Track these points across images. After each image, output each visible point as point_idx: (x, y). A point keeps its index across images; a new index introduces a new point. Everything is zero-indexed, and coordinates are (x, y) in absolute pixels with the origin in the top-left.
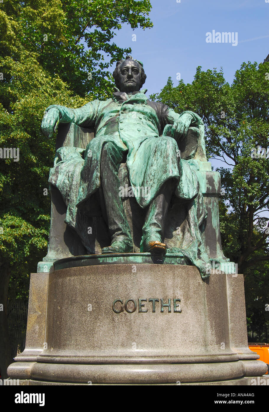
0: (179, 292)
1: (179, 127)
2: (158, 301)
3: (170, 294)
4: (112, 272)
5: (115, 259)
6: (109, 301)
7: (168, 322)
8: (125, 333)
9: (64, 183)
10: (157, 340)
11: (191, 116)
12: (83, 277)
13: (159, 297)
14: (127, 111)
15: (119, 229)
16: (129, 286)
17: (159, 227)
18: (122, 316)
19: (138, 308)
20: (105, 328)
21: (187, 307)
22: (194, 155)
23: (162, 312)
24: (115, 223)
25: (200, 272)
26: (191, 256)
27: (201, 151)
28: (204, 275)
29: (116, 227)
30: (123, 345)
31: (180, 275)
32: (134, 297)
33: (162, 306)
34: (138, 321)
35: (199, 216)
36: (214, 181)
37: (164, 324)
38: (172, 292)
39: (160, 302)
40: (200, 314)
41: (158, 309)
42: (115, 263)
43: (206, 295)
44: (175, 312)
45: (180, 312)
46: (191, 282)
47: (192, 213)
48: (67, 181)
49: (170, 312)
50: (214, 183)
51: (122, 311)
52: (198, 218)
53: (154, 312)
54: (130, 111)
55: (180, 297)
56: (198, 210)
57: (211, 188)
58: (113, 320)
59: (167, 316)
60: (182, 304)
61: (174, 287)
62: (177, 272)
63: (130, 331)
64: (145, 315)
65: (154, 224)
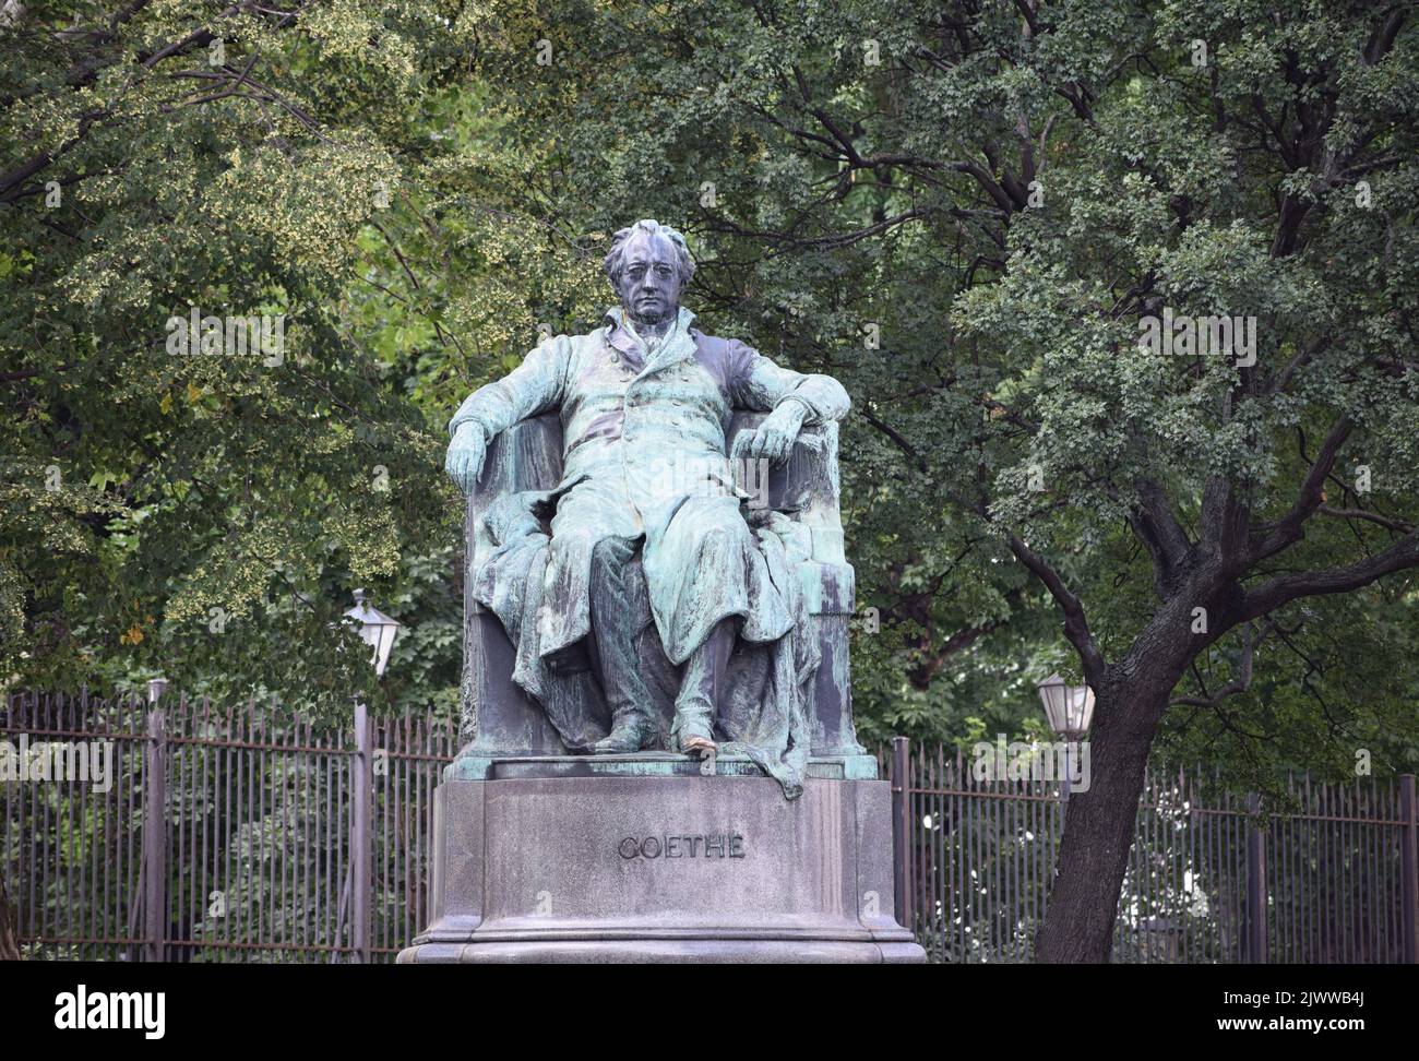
0: (739, 824)
1: (769, 442)
2: (701, 840)
3: (723, 827)
4: (616, 790)
5: (621, 767)
6: (610, 838)
7: (718, 873)
8: (641, 891)
9: (508, 601)
10: (699, 902)
11: (802, 407)
12: (562, 797)
13: (702, 832)
14: (644, 398)
15: (629, 702)
16: (649, 815)
17: (705, 704)
18: (635, 863)
19: (664, 851)
20: (606, 883)
21: (756, 849)
22: (808, 502)
23: (708, 857)
24: (619, 691)
25: (782, 789)
26: (765, 759)
27: (828, 489)
28: (791, 793)
29: (621, 699)
30: (638, 911)
31: (743, 795)
32: (657, 831)
33: (708, 848)
34: (665, 873)
35: (798, 666)
36: (838, 586)
37: (711, 877)
38: (726, 824)
39: (704, 841)
40: (781, 861)
41: (701, 851)
42: (622, 774)
44: (730, 857)
45: (742, 856)
46: (764, 806)
47: (785, 664)
48: (514, 598)
49: (722, 857)
50: (840, 592)
51: (636, 855)
52: (797, 670)
53: (693, 856)
54: (648, 401)
55: (741, 833)
56: (798, 655)
57: (831, 602)
58: (620, 869)
59: (716, 864)
60: (745, 844)
61: (731, 816)
62: (736, 791)
63: (650, 889)
64: (677, 863)
65: (698, 700)
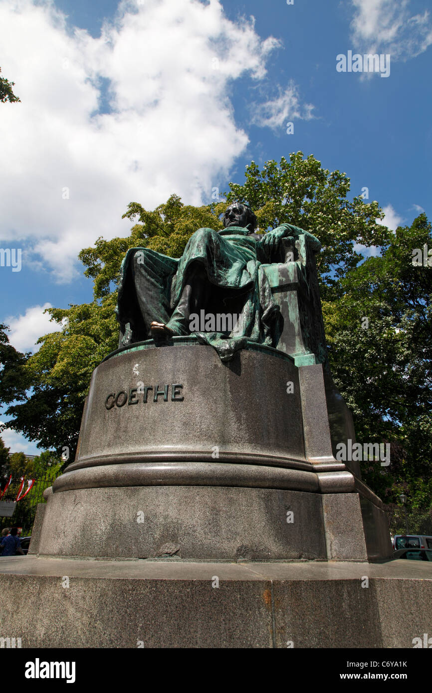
0: (181, 376)
1: (267, 240)
2: (152, 389)
3: (168, 379)
6: (103, 398)
7: (162, 412)
8: (113, 430)
10: (147, 434)
11: (285, 227)
13: (153, 384)
16: (122, 377)
17: (181, 316)
18: (112, 411)
19: (128, 400)
20: (97, 430)
21: (193, 394)
23: (155, 401)
25: (217, 352)
28: (223, 355)
30: (109, 445)
31: (185, 356)
32: (126, 387)
33: (156, 395)
34: (127, 415)
36: (288, 271)
37: (157, 415)
38: (170, 376)
39: (154, 389)
40: (216, 403)
41: (150, 399)
43: (228, 380)
44: (173, 400)
45: (182, 400)
46: (202, 364)
49: (166, 400)
50: (289, 273)
51: (112, 406)
53: (146, 402)
55: (181, 382)
57: (284, 279)
58: (105, 417)
59: (162, 405)
60: (184, 391)
61: (175, 372)
62: (179, 354)
63: (118, 429)
64: (134, 406)
65: (177, 314)
